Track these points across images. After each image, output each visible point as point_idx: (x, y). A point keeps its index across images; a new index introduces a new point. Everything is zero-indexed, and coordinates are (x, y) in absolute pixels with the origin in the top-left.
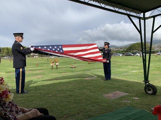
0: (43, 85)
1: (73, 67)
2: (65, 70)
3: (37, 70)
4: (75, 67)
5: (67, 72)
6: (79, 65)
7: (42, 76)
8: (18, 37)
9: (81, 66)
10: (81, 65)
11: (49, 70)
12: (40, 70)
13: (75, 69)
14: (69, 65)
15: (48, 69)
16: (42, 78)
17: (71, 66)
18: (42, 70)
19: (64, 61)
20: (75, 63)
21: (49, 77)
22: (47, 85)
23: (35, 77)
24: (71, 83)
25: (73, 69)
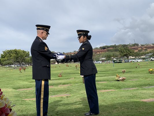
0: (69, 110)
1: (121, 78)
2: (105, 85)
3: (60, 84)
4: (123, 80)
5: (109, 89)
6: (132, 75)
7: (68, 94)
8: (42, 31)
9: (135, 77)
10: (135, 75)
11: (79, 84)
12: (64, 84)
13: (124, 82)
14: (113, 75)
15: (77, 83)
16: (67, 97)
17: (117, 78)
18: (68, 84)
19: (104, 69)
20: (124, 72)
21: (79, 95)
22: (75, 109)
23: (56, 96)
24: (116, 108)
25: (120, 82)
